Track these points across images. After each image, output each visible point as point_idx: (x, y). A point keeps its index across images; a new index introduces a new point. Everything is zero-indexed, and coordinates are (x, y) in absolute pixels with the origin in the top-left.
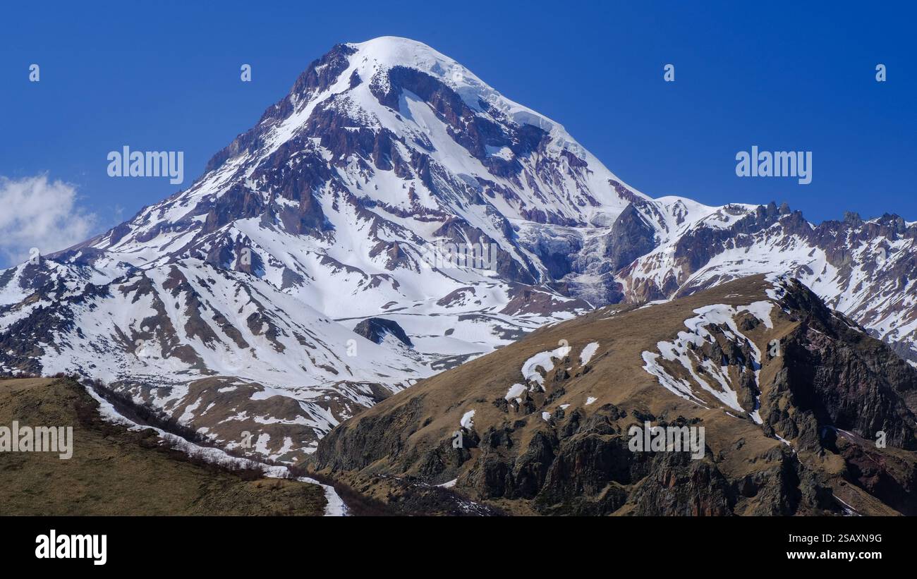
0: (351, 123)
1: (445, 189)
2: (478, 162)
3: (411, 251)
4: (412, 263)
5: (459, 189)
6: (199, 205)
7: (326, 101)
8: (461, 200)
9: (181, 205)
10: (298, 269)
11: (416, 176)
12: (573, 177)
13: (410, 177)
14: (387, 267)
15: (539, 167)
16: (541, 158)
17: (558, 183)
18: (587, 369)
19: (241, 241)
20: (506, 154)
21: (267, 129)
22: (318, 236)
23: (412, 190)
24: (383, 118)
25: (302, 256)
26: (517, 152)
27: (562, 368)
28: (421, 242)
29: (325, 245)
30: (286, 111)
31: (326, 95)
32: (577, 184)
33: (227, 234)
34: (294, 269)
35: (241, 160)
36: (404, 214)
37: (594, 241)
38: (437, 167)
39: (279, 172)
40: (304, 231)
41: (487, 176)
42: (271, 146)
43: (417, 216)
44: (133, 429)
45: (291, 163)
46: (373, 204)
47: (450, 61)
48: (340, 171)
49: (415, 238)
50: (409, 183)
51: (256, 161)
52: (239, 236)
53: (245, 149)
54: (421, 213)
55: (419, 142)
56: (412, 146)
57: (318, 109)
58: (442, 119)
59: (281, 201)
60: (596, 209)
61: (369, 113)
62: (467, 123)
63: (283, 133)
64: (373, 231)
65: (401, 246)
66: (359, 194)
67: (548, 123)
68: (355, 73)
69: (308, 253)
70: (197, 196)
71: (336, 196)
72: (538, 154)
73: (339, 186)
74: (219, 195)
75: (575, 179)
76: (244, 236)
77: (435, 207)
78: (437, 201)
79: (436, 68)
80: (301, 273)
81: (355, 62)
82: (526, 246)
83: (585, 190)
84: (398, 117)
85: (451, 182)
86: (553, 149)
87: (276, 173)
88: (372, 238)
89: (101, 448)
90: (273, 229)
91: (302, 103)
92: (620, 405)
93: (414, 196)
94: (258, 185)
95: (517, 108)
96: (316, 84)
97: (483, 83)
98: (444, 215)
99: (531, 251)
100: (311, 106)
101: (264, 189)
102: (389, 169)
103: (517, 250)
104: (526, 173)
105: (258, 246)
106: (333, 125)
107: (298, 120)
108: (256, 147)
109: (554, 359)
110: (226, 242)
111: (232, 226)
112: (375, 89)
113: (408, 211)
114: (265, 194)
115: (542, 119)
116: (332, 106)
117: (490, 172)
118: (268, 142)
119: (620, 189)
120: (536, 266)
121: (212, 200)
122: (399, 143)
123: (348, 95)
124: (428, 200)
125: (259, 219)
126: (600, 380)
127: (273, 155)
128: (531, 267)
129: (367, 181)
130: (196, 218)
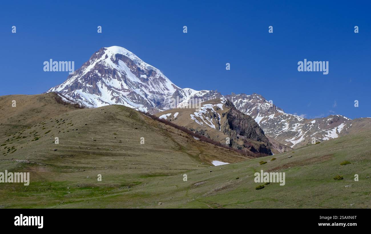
0: (105, 67)
1: (130, 84)
2: (138, 78)
3: (122, 99)
4: (122, 102)
5: (133, 84)
6: (65, 87)
7: (99, 62)
8: (134, 87)
9: (61, 87)
10: (92, 102)
11: (123, 81)
12: (162, 83)
13: (121, 81)
14: (115, 103)
15: (153, 80)
16: (154, 78)
17: (158, 84)
18: (176, 119)
19: (78, 95)
20: (145, 76)
21: (84, 68)
22: (97, 94)
23: (122, 84)
24: (114, 66)
25: (93, 99)
26: (148, 76)
27: (169, 118)
28: (124, 97)
29: (99, 97)
30: (88, 64)
31: (99, 60)
32: (163, 85)
33: (74, 93)
34: (91, 102)
35: (76, 76)
36: (119, 90)
37: (168, 99)
38: (128, 79)
39: (87, 78)
40: (94, 93)
41: (140, 82)
42: (84, 73)
43: (123, 91)
44: (72, 103)
45: (90, 76)
46: (112, 87)
47: (131, 53)
48: (103, 79)
49: (123, 95)
50: (121, 82)
51: (80, 77)
52: (77, 94)
53: (77, 74)
54: (124, 90)
55: (123, 73)
56: (121, 73)
57: (97, 63)
58: (129, 67)
59: (88, 85)
60: (168, 91)
61: (110, 65)
62: (135, 69)
63: (88, 70)
64: (112, 94)
65: (119, 97)
66: (108, 85)
67: (156, 69)
68: (107, 55)
69: (95, 98)
70: (65, 85)
71: (102, 84)
72: (153, 77)
73: (103, 82)
74: (71, 85)
75: (163, 83)
76: (78, 94)
77: (128, 88)
78: (128, 87)
79: (127, 54)
80: (93, 103)
81: (106, 52)
82: (150, 99)
83: (165, 86)
84: (118, 66)
85: (131, 83)
86: (157, 76)
87: (86, 78)
88: (112, 95)
89: (63, 108)
90: (86, 92)
91: (92, 62)
92: (186, 127)
93: (122, 85)
94: (82, 81)
95: (148, 65)
96: (96, 57)
97: (139, 59)
98: (130, 90)
99: (152, 101)
100: (95, 63)
101: (83, 82)
102: (116, 79)
103: (148, 100)
104: (150, 81)
105: (82, 96)
106: (101, 68)
107: (91, 67)
108: (80, 73)
109: (167, 116)
110: (73, 95)
111: (75, 91)
112: (112, 59)
113: (121, 89)
114: (84, 84)
115: (154, 68)
116: (101, 63)
117: (141, 81)
118: (84, 72)
119: (174, 86)
120: (153, 105)
121: (69, 86)
122: (118, 72)
123: (105, 60)
124: (126, 87)
125: (82, 90)
126: (180, 121)
127: (85, 75)
128: (152, 105)
129: (110, 81)
130: (65, 91)
